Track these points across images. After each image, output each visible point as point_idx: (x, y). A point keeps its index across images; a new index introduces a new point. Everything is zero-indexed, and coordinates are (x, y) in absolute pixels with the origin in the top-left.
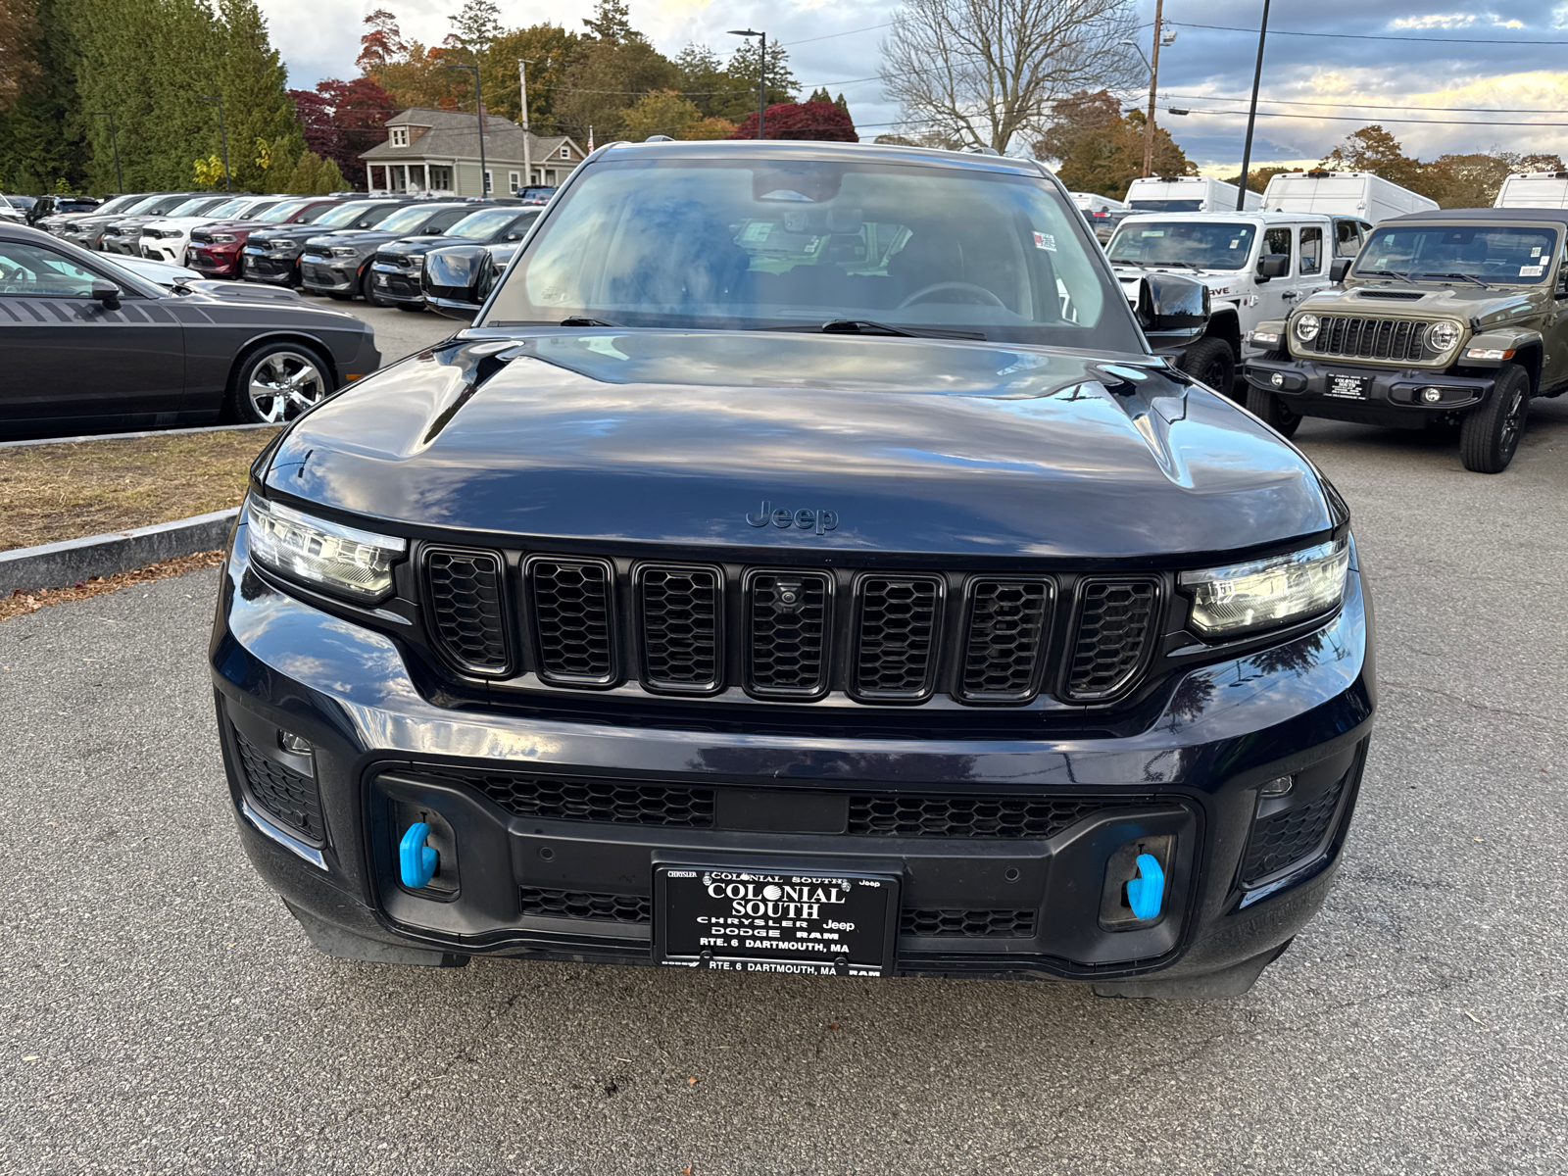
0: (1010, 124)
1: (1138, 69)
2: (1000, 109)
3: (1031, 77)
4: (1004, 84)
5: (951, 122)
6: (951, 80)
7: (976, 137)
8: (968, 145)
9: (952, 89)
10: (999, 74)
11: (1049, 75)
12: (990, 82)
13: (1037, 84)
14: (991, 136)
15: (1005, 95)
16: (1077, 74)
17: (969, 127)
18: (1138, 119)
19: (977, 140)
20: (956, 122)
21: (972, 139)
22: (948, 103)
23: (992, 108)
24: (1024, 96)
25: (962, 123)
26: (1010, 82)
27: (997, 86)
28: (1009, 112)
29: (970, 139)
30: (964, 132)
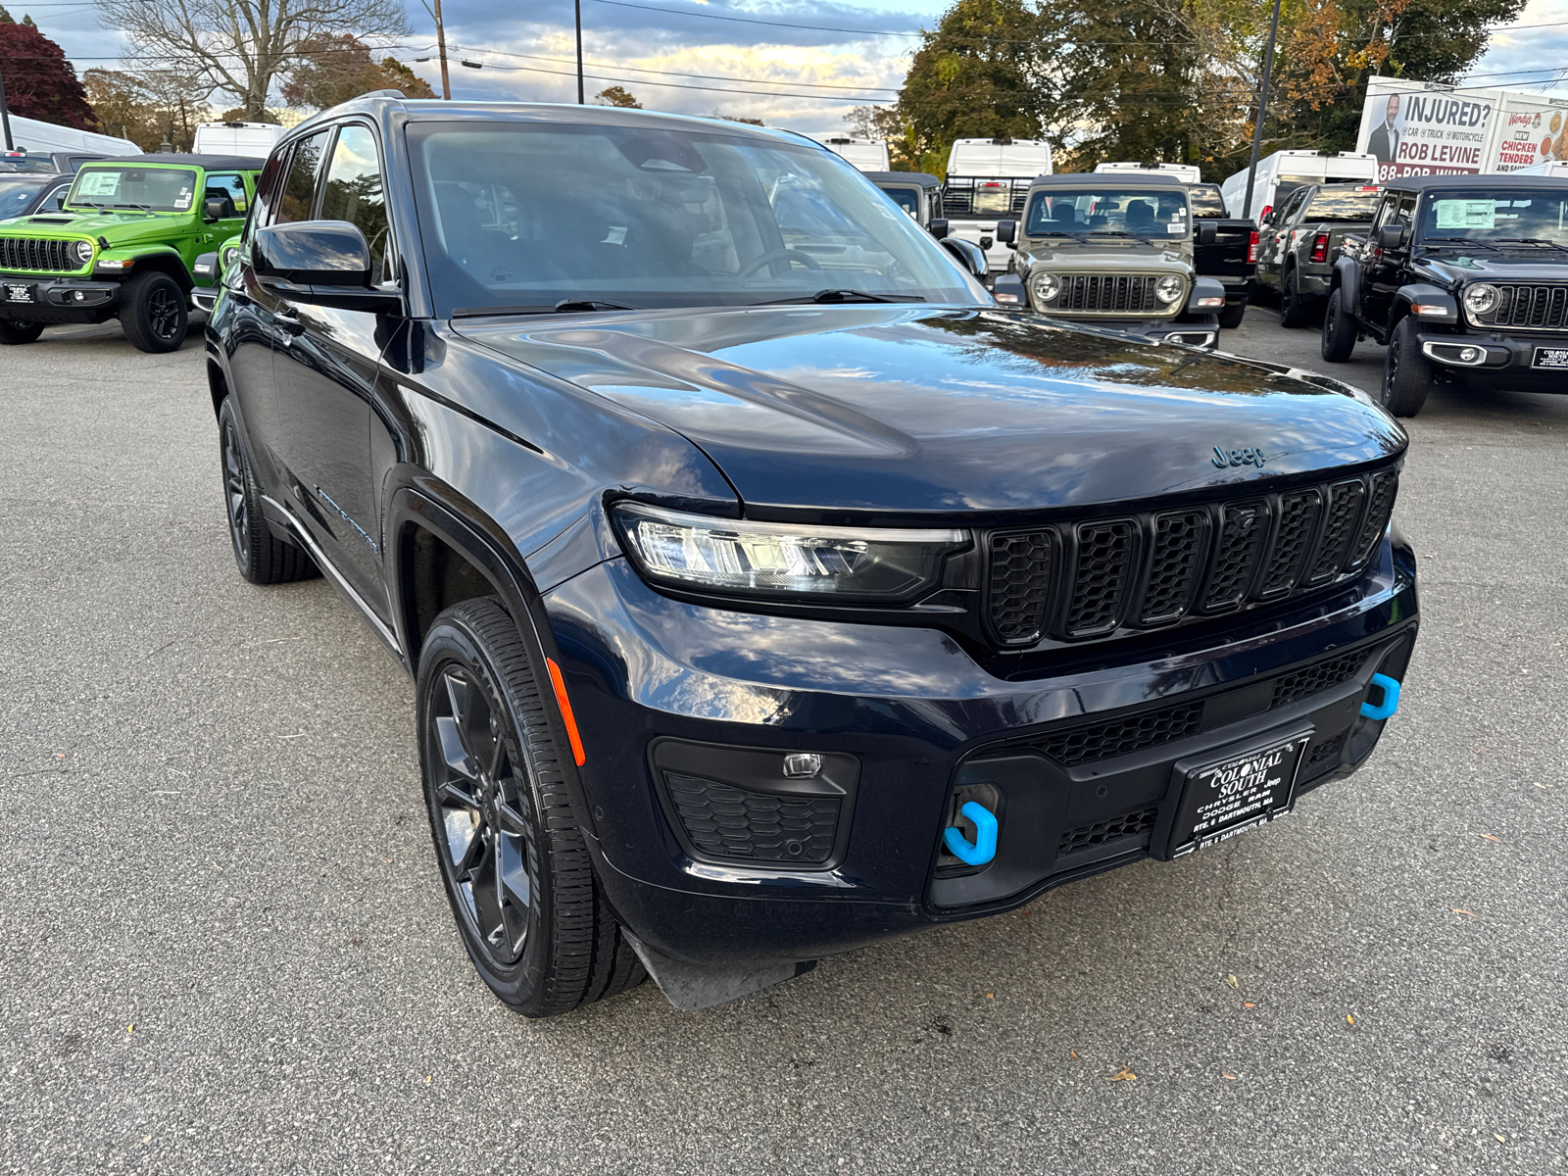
0: (268, 65)
1: (396, 16)
2: (252, 49)
3: (281, 14)
4: (251, 20)
5: (197, 60)
6: (185, 11)
7: (228, 77)
8: (221, 86)
9: (188, 21)
10: (244, 9)
11: (300, 14)
12: (233, 15)
13: (290, 22)
14: (246, 78)
15: (255, 32)
16: (333, 16)
17: (218, 67)
18: (393, 66)
19: (230, 81)
20: (203, 61)
21: (225, 80)
22: (187, 37)
23: (240, 45)
24: (276, 35)
25: (208, 61)
26: (256, 15)
27: (243, 21)
28: (263, 51)
29: (222, 79)
30: (213, 70)
